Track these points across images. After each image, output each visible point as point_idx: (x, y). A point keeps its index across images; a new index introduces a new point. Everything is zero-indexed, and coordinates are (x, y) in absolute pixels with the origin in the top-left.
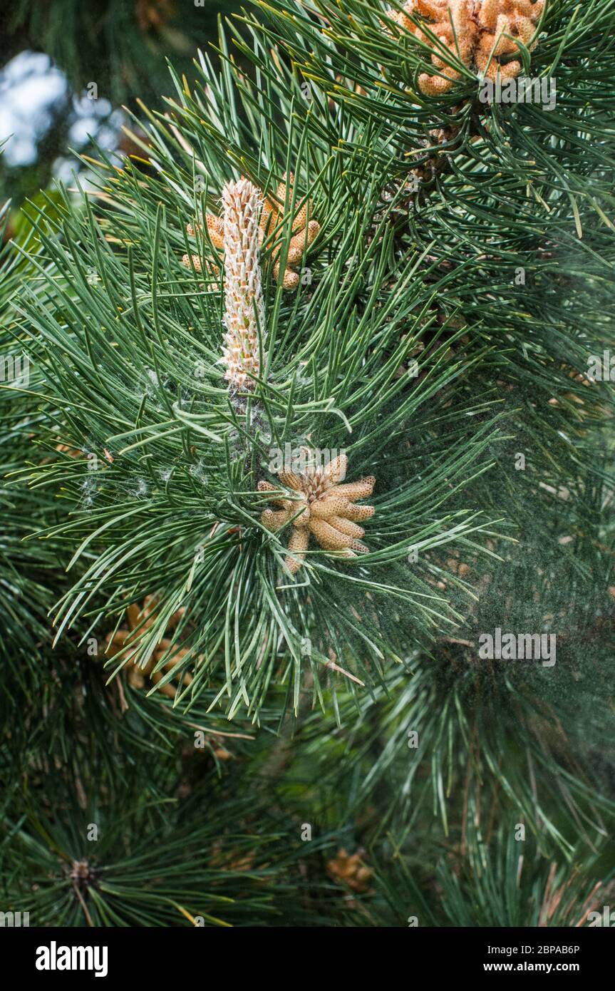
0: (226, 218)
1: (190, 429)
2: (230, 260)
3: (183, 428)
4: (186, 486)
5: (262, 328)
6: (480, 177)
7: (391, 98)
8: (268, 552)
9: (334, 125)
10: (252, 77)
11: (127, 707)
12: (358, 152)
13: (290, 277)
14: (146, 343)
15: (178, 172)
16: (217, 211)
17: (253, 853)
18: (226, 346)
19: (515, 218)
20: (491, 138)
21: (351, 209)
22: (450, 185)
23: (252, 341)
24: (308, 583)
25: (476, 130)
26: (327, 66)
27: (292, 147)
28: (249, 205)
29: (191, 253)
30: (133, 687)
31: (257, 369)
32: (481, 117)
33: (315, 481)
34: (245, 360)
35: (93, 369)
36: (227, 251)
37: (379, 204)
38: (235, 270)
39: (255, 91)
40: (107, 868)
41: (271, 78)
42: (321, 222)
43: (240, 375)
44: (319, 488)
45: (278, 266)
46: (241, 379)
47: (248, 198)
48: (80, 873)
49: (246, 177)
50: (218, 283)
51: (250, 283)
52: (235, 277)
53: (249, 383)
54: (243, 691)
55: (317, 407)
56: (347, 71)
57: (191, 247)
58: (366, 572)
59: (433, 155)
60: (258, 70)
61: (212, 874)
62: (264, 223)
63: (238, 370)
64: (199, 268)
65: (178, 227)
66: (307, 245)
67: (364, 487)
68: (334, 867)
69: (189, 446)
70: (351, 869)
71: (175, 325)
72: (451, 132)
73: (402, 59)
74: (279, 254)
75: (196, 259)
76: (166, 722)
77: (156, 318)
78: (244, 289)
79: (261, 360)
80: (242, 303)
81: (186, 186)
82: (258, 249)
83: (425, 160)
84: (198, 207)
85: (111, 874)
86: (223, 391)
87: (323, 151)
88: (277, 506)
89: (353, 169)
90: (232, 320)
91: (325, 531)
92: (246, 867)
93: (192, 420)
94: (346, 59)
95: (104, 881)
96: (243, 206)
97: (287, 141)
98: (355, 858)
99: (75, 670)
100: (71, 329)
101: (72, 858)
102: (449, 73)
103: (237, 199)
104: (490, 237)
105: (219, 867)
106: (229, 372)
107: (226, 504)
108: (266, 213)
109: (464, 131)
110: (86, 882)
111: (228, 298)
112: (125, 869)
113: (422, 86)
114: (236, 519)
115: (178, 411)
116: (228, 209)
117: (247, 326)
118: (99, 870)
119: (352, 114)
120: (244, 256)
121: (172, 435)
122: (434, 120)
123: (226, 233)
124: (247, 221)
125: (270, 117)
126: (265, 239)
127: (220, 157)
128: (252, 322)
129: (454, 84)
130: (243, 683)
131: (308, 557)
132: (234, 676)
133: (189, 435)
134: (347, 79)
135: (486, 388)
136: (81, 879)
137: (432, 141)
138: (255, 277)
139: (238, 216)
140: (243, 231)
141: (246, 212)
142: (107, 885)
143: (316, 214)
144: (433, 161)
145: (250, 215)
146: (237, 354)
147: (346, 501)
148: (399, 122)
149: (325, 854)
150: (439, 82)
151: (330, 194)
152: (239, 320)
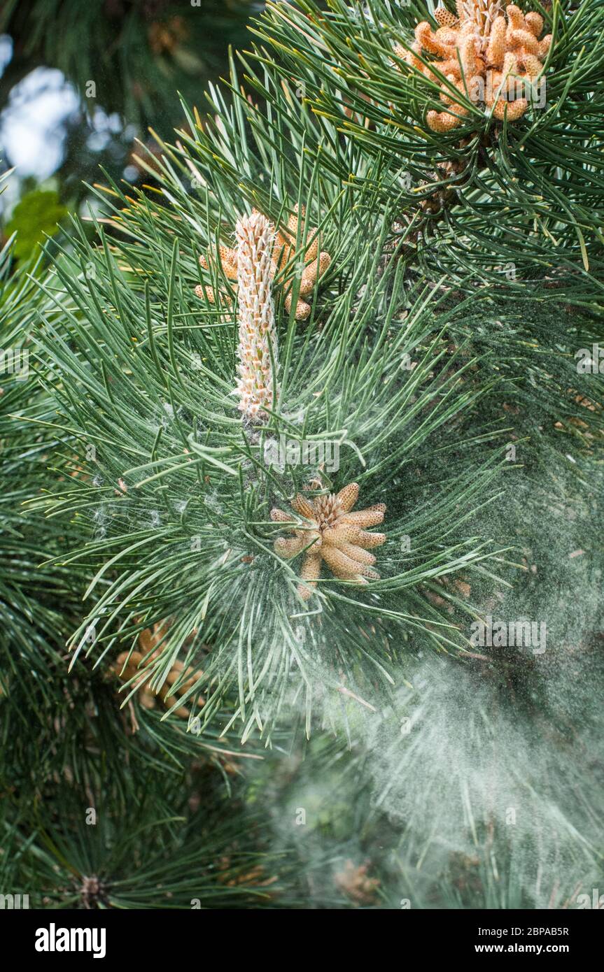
0: (240, 250)
1: (206, 462)
2: (244, 292)
3: (199, 460)
4: (201, 513)
5: (276, 360)
6: (486, 208)
7: (401, 131)
8: (280, 578)
9: (344, 157)
10: (263, 111)
11: (138, 728)
12: (367, 186)
13: (302, 308)
14: (161, 375)
15: (191, 204)
16: (231, 242)
17: (260, 867)
18: (239, 377)
19: (521, 247)
20: (498, 171)
21: (361, 241)
22: (457, 216)
23: (265, 372)
24: (320, 610)
25: (483, 162)
26: (338, 101)
27: (304, 180)
28: (262, 239)
29: (205, 284)
30: (144, 708)
31: (271, 399)
32: (488, 149)
33: (327, 509)
34: (259, 391)
35: (109, 400)
36: (241, 283)
37: (389, 235)
38: (249, 302)
39: (266, 124)
40: (116, 884)
41: (282, 112)
42: (331, 253)
43: (253, 406)
44: (331, 516)
45: (290, 297)
46: (254, 410)
47: (261, 231)
48: (90, 889)
49: (258, 210)
50: (231, 314)
51: (264, 315)
52: (249, 309)
53: (262, 414)
54: (256, 715)
55: (330, 438)
57: (205, 278)
58: (377, 597)
59: (440, 188)
60: (268, 104)
61: (221, 889)
62: (276, 256)
63: (251, 401)
64: (212, 299)
66: (318, 275)
67: (376, 514)
69: (204, 475)
70: (358, 881)
71: (189, 356)
72: (459, 164)
73: (412, 97)
74: (291, 287)
75: (209, 290)
76: (174, 741)
77: (171, 351)
78: (257, 322)
79: (275, 391)
80: (255, 335)
81: (199, 218)
82: (270, 282)
83: (432, 192)
84: (211, 239)
85: (121, 889)
86: (237, 421)
87: (333, 183)
88: (290, 534)
89: (363, 202)
90: (245, 351)
91: (337, 557)
92: (255, 881)
93: (209, 454)
94: (356, 94)
95: (113, 896)
96: (256, 240)
97: (298, 174)
98: (362, 870)
99: (86, 690)
100: (85, 357)
101: (82, 874)
102: (457, 110)
103: (250, 233)
105: (227, 882)
106: (242, 403)
107: (240, 533)
108: (278, 247)
109: (472, 166)
110: (96, 897)
111: (242, 331)
112: (135, 884)
113: (430, 122)
115: (194, 444)
116: (241, 242)
117: (260, 357)
118: (109, 885)
119: (361, 147)
120: (258, 287)
121: (189, 466)
122: (442, 153)
123: (240, 266)
124: (260, 254)
125: (281, 150)
126: (277, 272)
127: (232, 189)
128: (265, 354)
129: (462, 120)
130: (256, 706)
131: (320, 585)
132: (247, 700)
133: (204, 466)
134: (357, 114)
136: (91, 895)
137: (441, 173)
138: (268, 310)
139: (251, 250)
140: (257, 264)
141: (259, 246)
142: (117, 901)
143: (327, 244)
144: (441, 194)
145: (263, 248)
146: (250, 385)
147: (357, 528)
148: (408, 156)
149: (333, 867)
150: (448, 119)
151: (340, 226)
152: (252, 351)
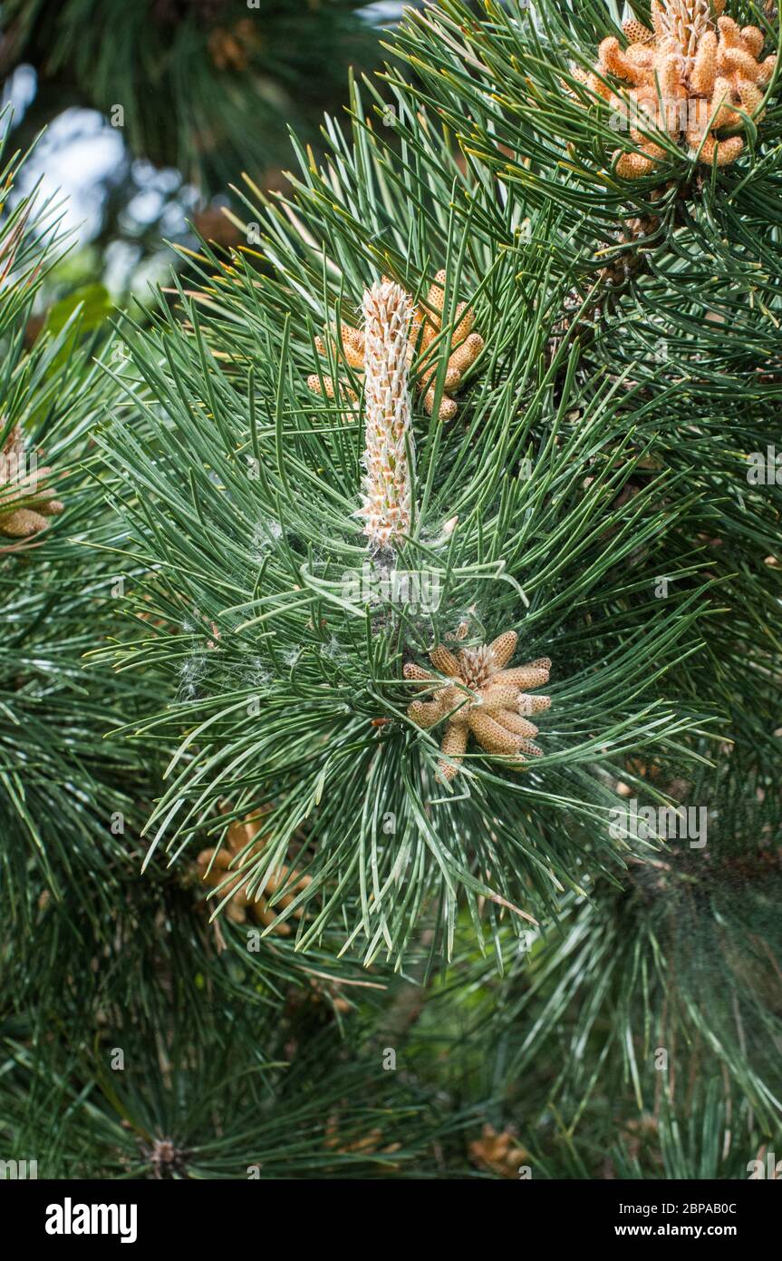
0: (367, 330)
1: (324, 600)
2: (372, 384)
3: (314, 598)
4: (316, 670)
6: (682, 278)
7: (574, 177)
10: (396, 149)
11: (225, 947)
13: (448, 406)
14: (268, 491)
15: (303, 270)
16: (355, 321)
17: (377, 1131)
18: (366, 493)
19: (727, 330)
20: (700, 231)
22: (646, 288)
23: (399, 487)
24: (467, 794)
25: (681, 218)
28: (396, 315)
29: (321, 375)
30: (232, 922)
31: (406, 522)
32: (687, 203)
33: (476, 665)
34: (390, 511)
35: (198, 521)
36: (368, 371)
37: (560, 312)
38: (379, 396)
40: (196, 1149)
41: (419, 151)
42: (483, 335)
43: (383, 530)
44: (482, 674)
45: (431, 392)
46: (384, 536)
47: (396, 305)
48: (162, 1156)
49: (392, 279)
50: (354, 412)
51: (398, 413)
52: (379, 405)
53: (395, 540)
54: (383, 929)
55: (482, 572)
56: (522, 144)
57: (323, 367)
58: (539, 780)
59: (626, 252)
60: (404, 142)
61: (328, 1158)
62: (414, 337)
63: (381, 524)
64: (331, 394)
65: (305, 340)
67: (538, 672)
68: (478, 1149)
69: (320, 619)
70: (500, 1152)
71: (302, 467)
72: (649, 222)
73: (594, 134)
74: (433, 377)
75: (328, 381)
76: (272, 965)
77: (281, 460)
78: (389, 421)
79: (412, 512)
80: (387, 438)
81: (313, 289)
82: (407, 370)
83: (615, 258)
84: (329, 317)
85: (202, 1156)
86: (362, 550)
88: (429, 696)
90: (374, 460)
91: (490, 729)
92: (370, 1150)
93: (326, 589)
94: (520, 130)
95: (192, 1165)
96: (389, 316)
98: (504, 1137)
99: (157, 897)
101: (152, 1136)
102: (653, 150)
103: (382, 307)
104: (694, 354)
105: (337, 1147)
106: (369, 526)
107: (366, 694)
108: (417, 325)
109: (667, 223)
110: (170, 1167)
111: (370, 433)
112: (217, 1151)
114: (376, 711)
115: (308, 577)
116: (369, 319)
117: (393, 468)
118: (186, 1151)
120: (390, 378)
121: (301, 607)
122: (628, 207)
123: (367, 349)
124: (393, 335)
125: (420, 201)
126: (415, 358)
127: (354, 251)
128: (400, 463)
129: (657, 164)
130: (383, 918)
131: (466, 761)
132: (371, 911)
133: (321, 606)
135: (689, 547)
136: (164, 1164)
137: (627, 233)
138: (403, 406)
139: (382, 328)
140: (389, 347)
141: (393, 323)
142: (196, 1170)
143: (478, 324)
144: (626, 260)
145: (398, 327)
146: (379, 503)
147: (515, 690)
148: (584, 210)
149: (467, 1134)
150: (638, 161)
151: (494, 298)
152: (383, 460)
